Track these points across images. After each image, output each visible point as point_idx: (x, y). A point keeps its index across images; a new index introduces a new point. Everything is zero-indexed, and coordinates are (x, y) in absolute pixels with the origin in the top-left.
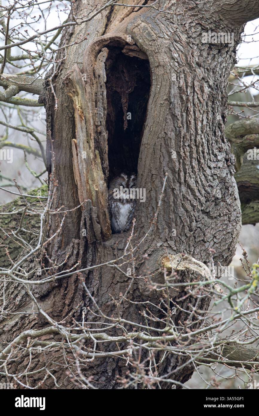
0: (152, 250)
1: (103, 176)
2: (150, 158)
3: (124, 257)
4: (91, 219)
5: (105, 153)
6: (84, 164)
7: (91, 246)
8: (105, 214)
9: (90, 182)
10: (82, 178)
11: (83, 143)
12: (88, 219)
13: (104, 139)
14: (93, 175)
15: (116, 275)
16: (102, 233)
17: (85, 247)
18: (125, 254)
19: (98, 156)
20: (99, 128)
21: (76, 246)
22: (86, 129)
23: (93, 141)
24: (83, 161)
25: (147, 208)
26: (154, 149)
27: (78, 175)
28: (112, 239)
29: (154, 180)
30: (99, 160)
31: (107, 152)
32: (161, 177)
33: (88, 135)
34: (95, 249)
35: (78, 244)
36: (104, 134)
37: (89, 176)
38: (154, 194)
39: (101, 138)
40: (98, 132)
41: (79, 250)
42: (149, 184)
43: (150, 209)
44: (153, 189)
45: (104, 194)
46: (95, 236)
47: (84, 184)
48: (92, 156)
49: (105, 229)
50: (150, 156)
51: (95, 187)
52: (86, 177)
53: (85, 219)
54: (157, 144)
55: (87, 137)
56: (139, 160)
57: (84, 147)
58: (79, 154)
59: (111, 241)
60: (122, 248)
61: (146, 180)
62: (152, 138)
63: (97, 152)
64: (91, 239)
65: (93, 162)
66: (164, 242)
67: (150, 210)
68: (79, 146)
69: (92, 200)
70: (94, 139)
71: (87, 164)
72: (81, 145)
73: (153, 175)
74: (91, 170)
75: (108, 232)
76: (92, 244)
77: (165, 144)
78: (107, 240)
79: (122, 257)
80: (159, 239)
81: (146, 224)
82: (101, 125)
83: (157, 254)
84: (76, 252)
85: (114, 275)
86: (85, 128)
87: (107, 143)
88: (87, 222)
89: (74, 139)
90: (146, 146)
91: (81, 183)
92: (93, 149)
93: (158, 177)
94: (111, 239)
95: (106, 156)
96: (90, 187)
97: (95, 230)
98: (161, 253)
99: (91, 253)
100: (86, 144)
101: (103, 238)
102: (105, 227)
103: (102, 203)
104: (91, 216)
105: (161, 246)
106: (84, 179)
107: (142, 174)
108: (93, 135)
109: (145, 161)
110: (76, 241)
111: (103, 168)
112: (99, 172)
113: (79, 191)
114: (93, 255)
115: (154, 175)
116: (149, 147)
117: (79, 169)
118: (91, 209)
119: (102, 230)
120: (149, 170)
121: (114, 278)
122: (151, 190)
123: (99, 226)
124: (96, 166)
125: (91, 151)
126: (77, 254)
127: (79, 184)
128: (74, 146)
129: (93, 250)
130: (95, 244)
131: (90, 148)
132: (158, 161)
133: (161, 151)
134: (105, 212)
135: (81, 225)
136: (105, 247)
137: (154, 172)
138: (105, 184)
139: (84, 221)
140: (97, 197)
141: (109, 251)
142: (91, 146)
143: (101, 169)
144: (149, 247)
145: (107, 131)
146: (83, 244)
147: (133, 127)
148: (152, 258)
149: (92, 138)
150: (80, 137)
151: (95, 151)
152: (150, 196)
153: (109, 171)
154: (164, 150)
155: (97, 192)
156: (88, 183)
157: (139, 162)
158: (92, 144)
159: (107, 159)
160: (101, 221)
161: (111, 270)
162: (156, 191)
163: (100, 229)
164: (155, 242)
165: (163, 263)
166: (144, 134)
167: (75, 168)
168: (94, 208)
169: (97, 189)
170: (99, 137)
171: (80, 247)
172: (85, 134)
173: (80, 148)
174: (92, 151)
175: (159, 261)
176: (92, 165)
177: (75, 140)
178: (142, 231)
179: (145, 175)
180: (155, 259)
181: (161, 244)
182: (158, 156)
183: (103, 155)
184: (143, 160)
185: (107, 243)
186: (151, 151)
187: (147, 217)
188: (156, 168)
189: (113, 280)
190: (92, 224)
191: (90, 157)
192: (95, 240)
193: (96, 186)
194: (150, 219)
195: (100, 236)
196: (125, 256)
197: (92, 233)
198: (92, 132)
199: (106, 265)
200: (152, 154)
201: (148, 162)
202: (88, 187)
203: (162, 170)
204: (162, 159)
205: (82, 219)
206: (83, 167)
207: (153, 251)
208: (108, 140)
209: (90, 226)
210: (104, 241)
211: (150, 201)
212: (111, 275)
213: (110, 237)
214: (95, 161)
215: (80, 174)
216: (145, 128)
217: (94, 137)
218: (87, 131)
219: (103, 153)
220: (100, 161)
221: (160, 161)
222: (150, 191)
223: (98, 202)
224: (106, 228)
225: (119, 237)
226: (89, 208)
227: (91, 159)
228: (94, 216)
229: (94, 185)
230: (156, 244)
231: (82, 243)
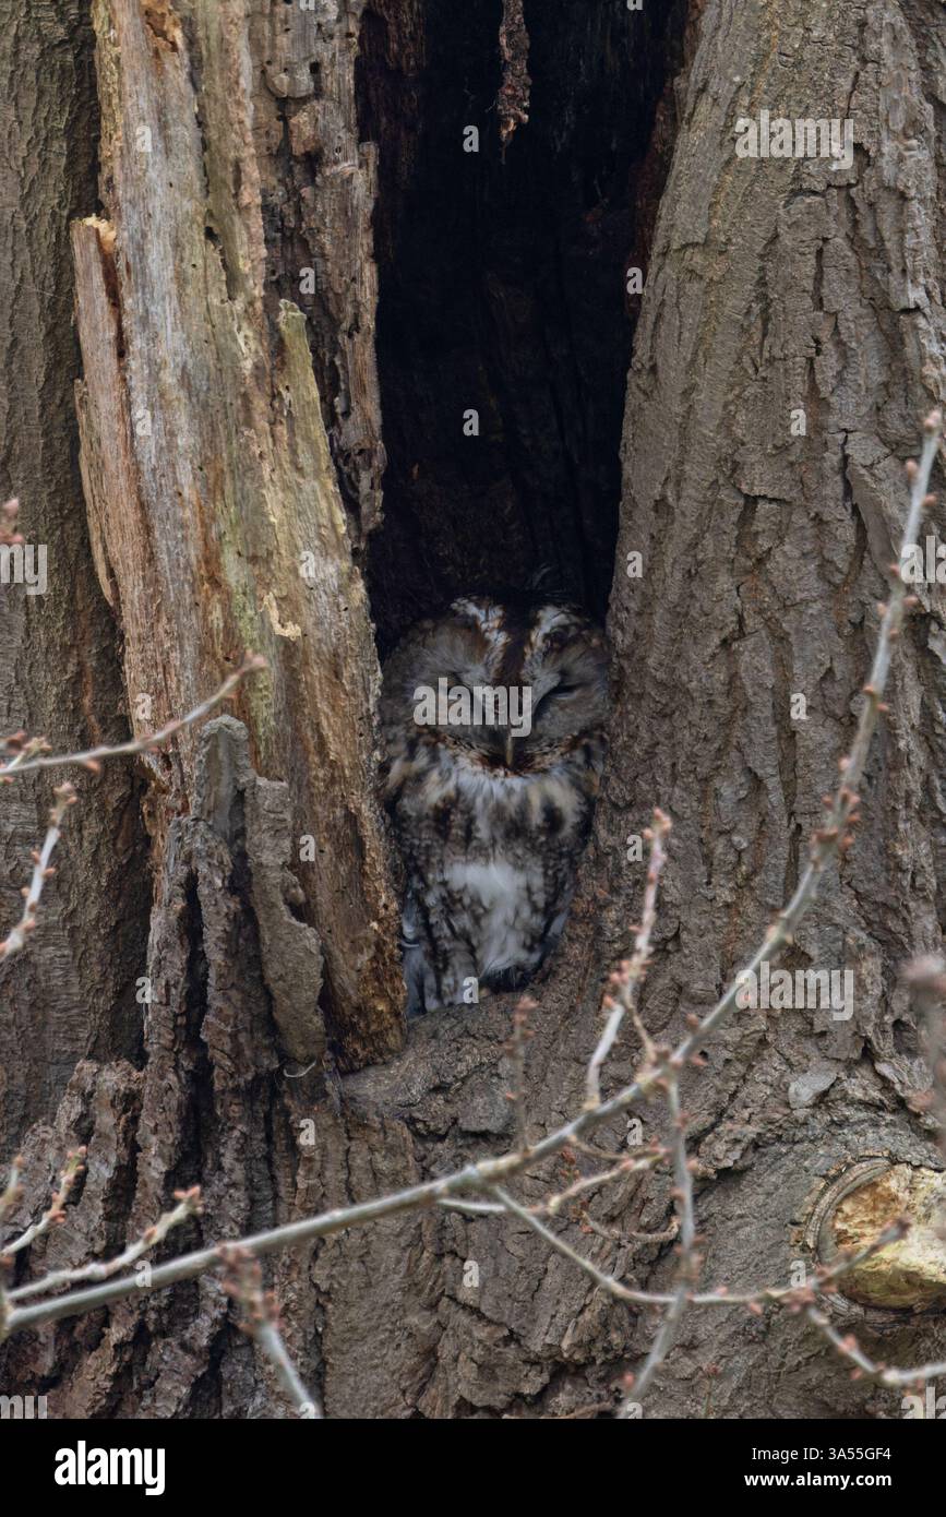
0: (752, 1131)
1: (341, 516)
2: (727, 364)
3: (580, 1131)
4: (241, 881)
5: (356, 326)
6: (182, 419)
7: (235, 1111)
8: (359, 845)
9: (234, 572)
10: (162, 544)
11: (177, 245)
12: (213, 882)
13: (346, 212)
14: (259, 510)
15: (446, 1349)
16: (328, 999)
17: (184, 1121)
18: (593, 1104)
19: (300, 351)
20: (301, 119)
21: (106, 1120)
22: (201, 123)
23: (257, 223)
24: (177, 395)
25: (706, 780)
26: (762, 282)
27: (132, 518)
28: (410, 1057)
29: (764, 543)
30: (305, 389)
31: (368, 320)
32: (818, 520)
33: (216, 175)
34: (269, 1139)
35: (129, 1102)
36: (346, 167)
37: (226, 514)
38: (764, 662)
39: (323, 205)
40: (298, 149)
41: (134, 1148)
42: (724, 582)
43: (729, 789)
44: (751, 622)
45: (350, 670)
46: (271, 1027)
47: (177, 590)
48: (248, 348)
49: (353, 966)
50: (726, 344)
51: (274, 614)
52: (195, 532)
53: (190, 885)
54: (787, 240)
55: (207, 191)
56: (636, 382)
57: (181, 280)
58: (137, 344)
59: (397, 1069)
60: (493, 1125)
61: (694, 545)
62: (749, 194)
63: (290, 316)
64: (236, 1054)
65: (260, 404)
66: (850, 1066)
67: (726, 806)
68: (139, 271)
69: (251, 724)
70: (266, 208)
71: (210, 421)
72: (159, 261)
73: (752, 501)
74: (246, 468)
75: (382, 994)
76: (249, 1094)
77: (854, 240)
78: (370, 1063)
79: (568, 1131)
80: (809, 1046)
81: (694, 921)
82: (318, 93)
83: (789, 1163)
84: (107, 1173)
85: (430, 1354)
86: (188, 117)
87: (365, 242)
88: (207, 912)
89: (92, 221)
90: (697, 259)
91: (153, 581)
92: (259, 292)
93: (800, 519)
94: (398, 1054)
95: (362, 355)
96: (229, 615)
97: (270, 973)
98: (822, 1158)
99: (239, 1175)
100: (200, 253)
101: (337, 1048)
102: (356, 948)
103: (334, 748)
104: (242, 856)
105: (822, 1100)
106: (179, 550)
107: (660, 505)
108: (252, 171)
109: (686, 394)
110: (113, 1078)
111: (340, 455)
112: (310, 485)
113: (132, 655)
114: (251, 1186)
115: (763, 507)
116: (717, 269)
117: (135, 471)
118: (239, 796)
119: (327, 973)
120: (720, 462)
121: (430, 1375)
122: (741, 633)
123: (310, 937)
124: (282, 430)
125: (239, 306)
126: (114, 1184)
127: (133, 591)
128: (98, 279)
129: (258, 1146)
130: (275, 1094)
131: (233, 281)
132: (800, 386)
133: (819, 303)
134: (352, 819)
135: (154, 937)
136: (351, 1120)
137: (760, 479)
138: (359, 590)
139: (179, 904)
140: (294, 699)
141: (392, 1151)
142: (244, 266)
143: (325, 460)
144: (721, 1114)
145: (371, 149)
146: (173, 1100)
147: (569, 118)
148: (745, 1201)
149: (251, 196)
150: (150, 191)
151: (271, 310)
152: (733, 677)
153: (387, 481)
154: (844, 297)
155: (289, 651)
156: (216, 583)
157: (633, 399)
158: (251, 254)
159: (371, 378)
160: (324, 898)
161: (405, 1310)
162: (783, 639)
163: (314, 969)
164: (772, 1066)
165: (842, 1237)
166: (680, 164)
167: (99, 466)
168: (270, 790)
169: (292, 631)
170: (306, 192)
171: (146, 1122)
172: (190, 168)
173: (144, 286)
174: (248, 315)
175: (814, 1226)
176: (249, 423)
177: (103, 226)
178: (663, 982)
179: (688, 503)
180: (773, 1205)
181: (822, 1083)
182: (792, 347)
183: (336, 348)
184: (673, 376)
185: (373, 1088)
186: (736, 301)
187: (707, 859)
188: (783, 449)
189: (421, 1391)
190: (246, 923)
191: (235, 360)
192: (270, 1062)
193: (281, 600)
194: (730, 874)
195: (318, 1021)
196: (594, 1120)
197: (247, 995)
198: (245, 148)
199: (431, 1197)
200: (744, 330)
201: (710, 402)
202: (216, 617)
203: (832, 458)
204: (829, 364)
205: (167, 884)
206: (171, 447)
207: (756, 1145)
208: (376, 221)
209: (228, 938)
210: (344, 1074)
211: (728, 723)
212: (402, 1357)
213: (393, 1040)
214: (275, 395)
215: (142, 506)
216: (677, 119)
217: (265, 194)
218: (205, 145)
219: (335, 324)
220: (315, 393)
221: (814, 388)
222: (725, 643)
223: (298, 738)
224: (364, 959)
225: (467, 1033)
226: (225, 791)
227: (238, 377)
228: (267, 857)
229: (269, 599)
230: (781, 1088)
231: (163, 1084)
